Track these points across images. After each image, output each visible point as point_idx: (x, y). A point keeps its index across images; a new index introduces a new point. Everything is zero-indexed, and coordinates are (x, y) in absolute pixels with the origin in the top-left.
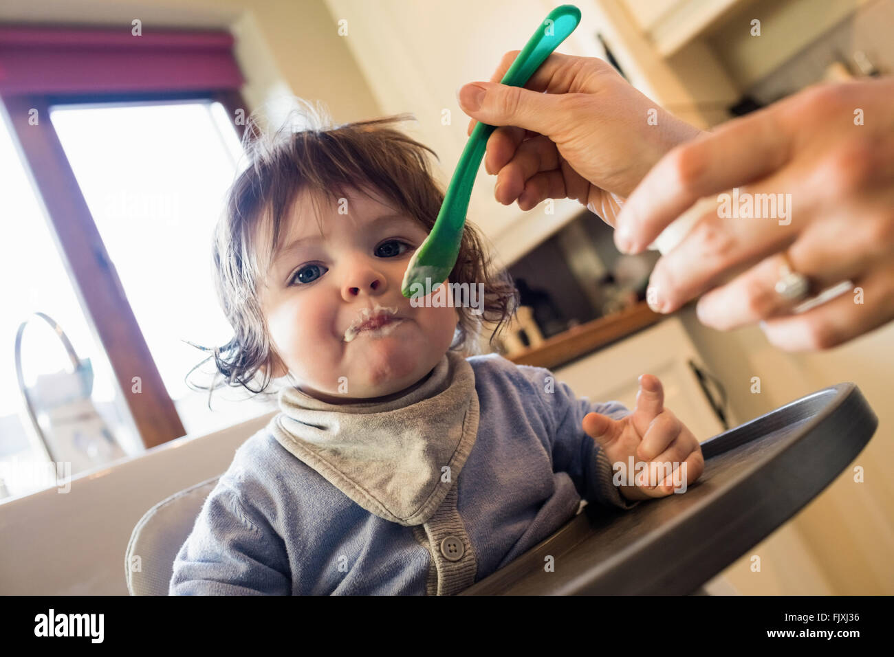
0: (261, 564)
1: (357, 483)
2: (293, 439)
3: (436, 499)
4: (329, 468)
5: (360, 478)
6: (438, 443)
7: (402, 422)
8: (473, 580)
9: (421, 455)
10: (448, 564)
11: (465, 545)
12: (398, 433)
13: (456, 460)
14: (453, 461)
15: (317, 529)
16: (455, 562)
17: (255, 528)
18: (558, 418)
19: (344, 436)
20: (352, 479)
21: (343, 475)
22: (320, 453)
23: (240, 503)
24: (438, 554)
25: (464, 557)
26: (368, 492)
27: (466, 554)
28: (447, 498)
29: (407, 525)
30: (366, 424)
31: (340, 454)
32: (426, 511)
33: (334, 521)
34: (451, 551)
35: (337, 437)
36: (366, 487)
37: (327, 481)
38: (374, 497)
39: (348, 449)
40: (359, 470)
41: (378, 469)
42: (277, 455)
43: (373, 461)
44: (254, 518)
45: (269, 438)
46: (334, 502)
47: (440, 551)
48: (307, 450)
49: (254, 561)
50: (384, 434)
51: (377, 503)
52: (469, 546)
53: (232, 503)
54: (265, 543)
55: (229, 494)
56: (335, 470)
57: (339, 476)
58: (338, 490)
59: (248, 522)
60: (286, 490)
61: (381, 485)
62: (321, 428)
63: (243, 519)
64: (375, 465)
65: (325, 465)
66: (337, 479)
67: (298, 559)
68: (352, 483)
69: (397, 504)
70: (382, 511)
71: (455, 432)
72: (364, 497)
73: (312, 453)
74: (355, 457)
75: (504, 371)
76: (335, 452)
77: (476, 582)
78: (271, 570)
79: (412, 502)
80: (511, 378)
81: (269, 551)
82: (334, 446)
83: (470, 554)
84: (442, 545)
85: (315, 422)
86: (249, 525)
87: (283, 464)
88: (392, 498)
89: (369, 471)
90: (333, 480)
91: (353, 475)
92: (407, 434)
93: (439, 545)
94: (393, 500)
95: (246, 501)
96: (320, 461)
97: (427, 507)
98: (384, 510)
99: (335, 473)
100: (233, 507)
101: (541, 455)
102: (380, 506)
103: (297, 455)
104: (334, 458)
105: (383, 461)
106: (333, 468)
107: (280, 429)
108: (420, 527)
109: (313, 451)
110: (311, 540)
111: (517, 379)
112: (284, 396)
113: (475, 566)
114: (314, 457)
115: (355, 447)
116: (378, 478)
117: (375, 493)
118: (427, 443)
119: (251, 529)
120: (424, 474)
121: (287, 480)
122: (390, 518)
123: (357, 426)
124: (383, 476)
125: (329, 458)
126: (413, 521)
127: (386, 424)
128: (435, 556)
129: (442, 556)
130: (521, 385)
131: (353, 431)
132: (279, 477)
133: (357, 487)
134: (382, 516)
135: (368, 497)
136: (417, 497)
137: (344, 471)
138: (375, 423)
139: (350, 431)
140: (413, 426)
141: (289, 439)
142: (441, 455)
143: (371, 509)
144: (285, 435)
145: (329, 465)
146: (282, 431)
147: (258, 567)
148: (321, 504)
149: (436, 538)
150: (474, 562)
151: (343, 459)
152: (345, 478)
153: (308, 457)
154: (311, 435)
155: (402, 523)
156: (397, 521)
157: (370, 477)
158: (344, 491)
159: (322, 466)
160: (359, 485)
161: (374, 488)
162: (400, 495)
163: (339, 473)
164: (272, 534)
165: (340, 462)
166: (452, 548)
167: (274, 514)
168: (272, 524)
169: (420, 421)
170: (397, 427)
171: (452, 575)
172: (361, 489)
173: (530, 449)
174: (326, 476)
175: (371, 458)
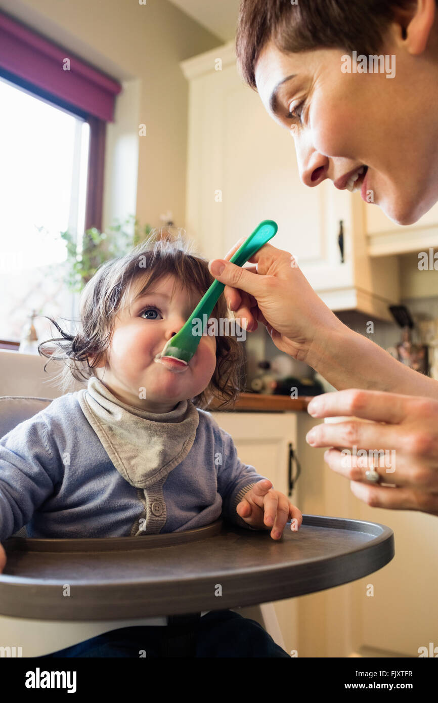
0: (45, 472)
1: (117, 452)
2: (90, 410)
3: (155, 479)
4: (105, 437)
5: (119, 450)
6: (169, 450)
7: (156, 431)
8: (159, 531)
9: (158, 453)
10: (153, 516)
11: (163, 509)
12: (151, 436)
13: (173, 463)
14: (171, 462)
15: (85, 467)
16: (156, 516)
17: (50, 451)
18: (226, 465)
19: (121, 424)
20: (115, 448)
21: (111, 444)
22: (102, 426)
23: (48, 434)
24: (150, 510)
25: (161, 515)
26: (121, 459)
27: (163, 514)
28: (159, 481)
29: (133, 485)
30: (136, 423)
31: (112, 431)
32: (147, 483)
33: (96, 466)
34: (156, 510)
35: (117, 422)
36: (121, 457)
37: (100, 442)
38: (123, 464)
39: (119, 431)
40: (121, 445)
41: (131, 449)
42: (77, 415)
43: (129, 443)
44: (52, 446)
45: (75, 403)
46: (100, 457)
47: (151, 508)
48: (96, 421)
49: (42, 469)
50: (144, 433)
51: (123, 467)
52: (165, 510)
53: (44, 432)
54: (51, 462)
55: (44, 425)
56: (108, 439)
57: (109, 443)
58: (105, 450)
59: (48, 446)
60: (76, 438)
61: (130, 459)
62: (109, 412)
63: (46, 444)
64: (130, 446)
65: (103, 434)
66: (107, 445)
67: (69, 478)
68: (114, 451)
69: (134, 473)
70: (124, 473)
71: (179, 448)
72: (118, 461)
73: (98, 424)
74: (120, 437)
75: (213, 426)
76: (111, 429)
77: (161, 533)
78: (48, 478)
79: (142, 475)
80: (214, 432)
81: (53, 466)
82: (111, 425)
83: (164, 515)
84: (153, 505)
85: (108, 408)
86: (48, 448)
87: (79, 422)
88: (132, 468)
89: (125, 448)
90: (105, 445)
91: (116, 447)
92: (155, 439)
93: (151, 505)
94: (132, 469)
95: (52, 435)
96: (101, 430)
97: (148, 481)
98: (126, 473)
99: (107, 441)
100: (43, 434)
101: (214, 482)
102: (125, 470)
103: (89, 421)
104: (109, 432)
105: (135, 446)
106: (107, 438)
107: (84, 400)
108: (142, 490)
109: (99, 423)
110: (80, 471)
111: (217, 435)
112: (94, 384)
113: (165, 522)
114: (99, 426)
115: (122, 431)
116: (129, 455)
117: (124, 461)
118: (163, 448)
119: (48, 451)
120: (154, 463)
121: (78, 433)
122: (126, 478)
123: (131, 422)
124: (132, 454)
125: (106, 431)
126: (138, 485)
127: (147, 428)
128: (148, 510)
129: (151, 511)
130: (218, 439)
131: (128, 423)
132: (75, 429)
133: (116, 454)
134: (123, 475)
135: (120, 462)
136: (146, 474)
137: (112, 442)
138: (142, 425)
139: (126, 423)
140: (160, 436)
141: (88, 410)
142: (167, 458)
143: (119, 469)
144: (86, 405)
145: (105, 435)
146: (85, 402)
147: (43, 473)
148: (93, 454)
149: (150, 500)
150: (165, 519)
151: (113, 434)
152: (112, 447)
153: (95, 425)
154: (102, 413)
155: (131, 483)
156: (129, 481)
157: (125, 452)
158: (109, 453)
159: (101, 434)
160: (118, 454)
161: (125, 459)
162: (137, 469)
163: (109, 442)
164: (57, 459)
165: (112, 436)
166: (157, 508)
167: (64, 448)
168: (61, 453)
169: (165, 435)
170: (152, 432)
171: (153, 523)
172: (118, 456)
173: (210, 476)
174: (101, 441)
175: (129, 441)
